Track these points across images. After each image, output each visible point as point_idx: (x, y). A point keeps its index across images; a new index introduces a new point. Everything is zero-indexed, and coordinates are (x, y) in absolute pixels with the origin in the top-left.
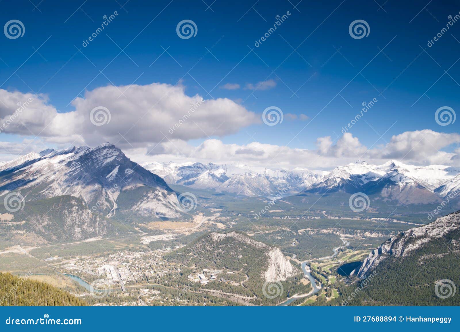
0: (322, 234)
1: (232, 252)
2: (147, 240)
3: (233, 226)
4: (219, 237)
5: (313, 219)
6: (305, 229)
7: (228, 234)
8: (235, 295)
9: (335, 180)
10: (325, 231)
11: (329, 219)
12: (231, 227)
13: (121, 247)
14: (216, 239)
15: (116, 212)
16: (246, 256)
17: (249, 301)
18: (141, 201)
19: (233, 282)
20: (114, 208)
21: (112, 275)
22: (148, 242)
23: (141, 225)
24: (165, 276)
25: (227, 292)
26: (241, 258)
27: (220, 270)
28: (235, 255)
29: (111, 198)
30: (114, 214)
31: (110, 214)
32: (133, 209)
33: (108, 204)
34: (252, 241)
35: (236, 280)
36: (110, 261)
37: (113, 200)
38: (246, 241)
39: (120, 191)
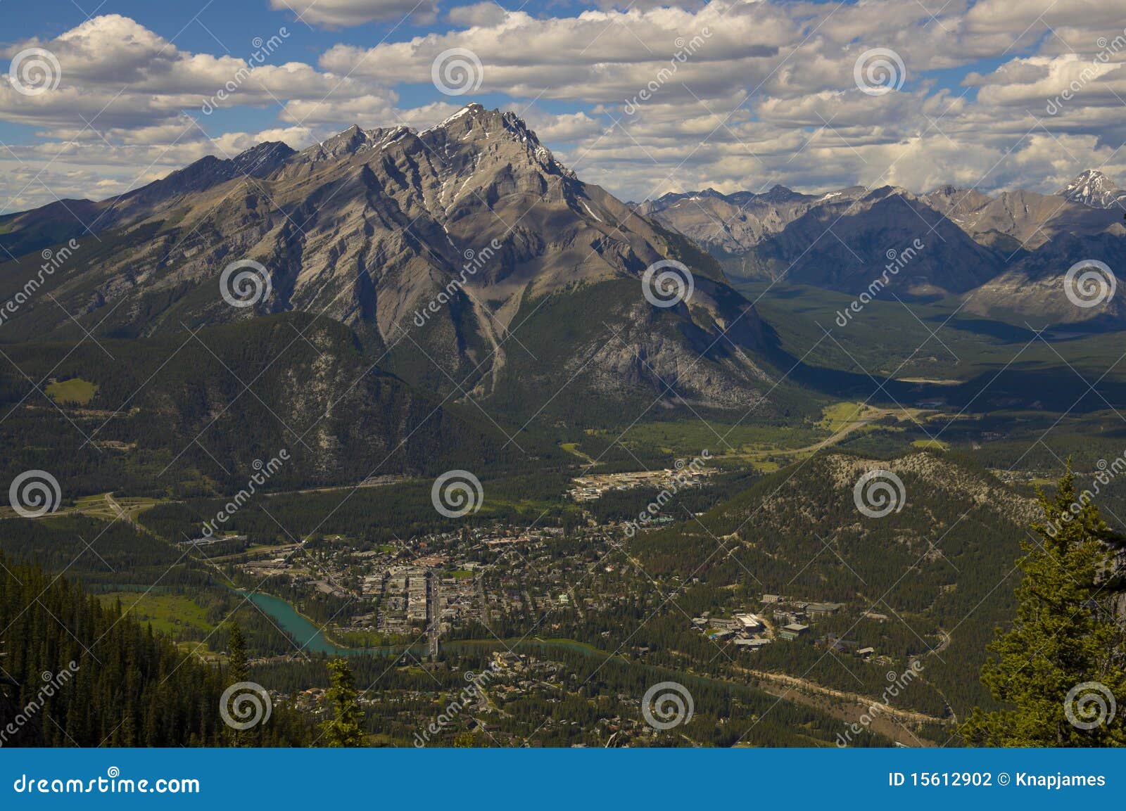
1: (906, 534)
7: (900, 461)
8: (865, 700)
14: (846, 481)
15: (501, 382)
16: (961, 552)
17: (920, 728)
18: (598, 341)
19: (871, 649)
20: (495, 369)
21: (406, 603)
22: (594, 493)
23: (589, 432)
24: (607, 614)
25: (836, 688)
26: (937, 560)
27: (837, 602)
28: (912, 549)
29: (484, 329)
30: (493, 390)
31: (475, 391)
32: (568, 371)
33: (471, 353)
34: (996, 492)
35: (884, 645)
36: (423, 556)
37: (490, 334)
38: (971, 492)
39: (520, 299)
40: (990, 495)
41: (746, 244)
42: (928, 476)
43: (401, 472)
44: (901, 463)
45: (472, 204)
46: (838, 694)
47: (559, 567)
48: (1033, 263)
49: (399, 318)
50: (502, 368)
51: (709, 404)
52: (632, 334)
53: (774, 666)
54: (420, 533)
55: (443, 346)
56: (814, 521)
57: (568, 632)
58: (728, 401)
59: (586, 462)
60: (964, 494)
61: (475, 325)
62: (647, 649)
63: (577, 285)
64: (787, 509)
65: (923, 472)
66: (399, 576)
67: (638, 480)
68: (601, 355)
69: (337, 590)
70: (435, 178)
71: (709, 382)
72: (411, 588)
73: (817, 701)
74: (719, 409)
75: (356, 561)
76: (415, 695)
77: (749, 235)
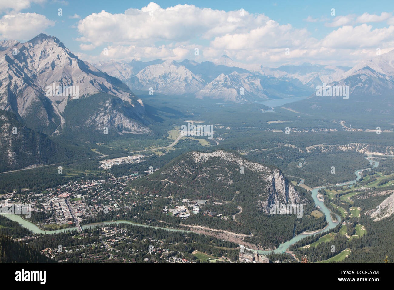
0: (341, 152)
1: (221, 176)
2: (107, 164)
3: (220, 142)
4: (202, 157)
5: (327, 132)
6: (315, 146)
7: (214, 153)
8: (225, 232)
9: (360, 78)
10: (344, 148)
11: (348, 132)
12: (218, 143)
13: (74, 174)
14: (199, 160)
15: (65, 129)
16: (238, 181)
17: (244, 239)
18: (96, 114)
19: (221, 215)
20: (62, 124)
21: (63, 212)
22: (108, 166)
23: (98, 144)
24: (133, 210)
25: (215, 229)
26: (232, 184)
27: (205, 199)
28: (224, 181)
29: (56, 111)
30: (62, 131)
31: (56, 132)
32: (87, 124)
33: (53, 120)
34: (245, 162)
35: (224, 213)
36: (60, 194)
37: (58, 113)
38: (238, 162)
39: (67, 100)
40: (243, 162)
41: (126, 78)
42: (224, 157)
43: (40, 163)
44: (215, 154)
45: (46, 68)
46: (217, 230)
47: (110, 194)
48: (214, 83)
49: (25, 108)
50: (64, 124)
51: (134, 133)
52: (107, 111)
53: (194, 223)
54: (56, 186)
55: (42, 117)
56: (191, 173)
57: (123, 217)
58: (139, 132)
59: (102, 155)
60: (236, 162)
61: (53, 110)
62: (151, 221)
63: (86, 95)
64: (182, 170)
65: (222, 156)
66: (56, 202)
67: (121, 161)
68: (98, 119)
69: (35, 209)
70: (31, 59)
71: (133, 126)
72: (62, 206)
73: (210, 233)
74: (137, 134)
75: (38, 198)
76: (83, 247)
77: (128, 75)
